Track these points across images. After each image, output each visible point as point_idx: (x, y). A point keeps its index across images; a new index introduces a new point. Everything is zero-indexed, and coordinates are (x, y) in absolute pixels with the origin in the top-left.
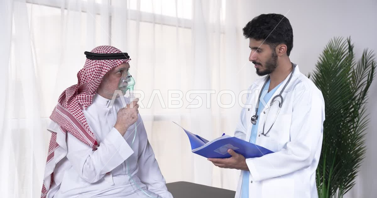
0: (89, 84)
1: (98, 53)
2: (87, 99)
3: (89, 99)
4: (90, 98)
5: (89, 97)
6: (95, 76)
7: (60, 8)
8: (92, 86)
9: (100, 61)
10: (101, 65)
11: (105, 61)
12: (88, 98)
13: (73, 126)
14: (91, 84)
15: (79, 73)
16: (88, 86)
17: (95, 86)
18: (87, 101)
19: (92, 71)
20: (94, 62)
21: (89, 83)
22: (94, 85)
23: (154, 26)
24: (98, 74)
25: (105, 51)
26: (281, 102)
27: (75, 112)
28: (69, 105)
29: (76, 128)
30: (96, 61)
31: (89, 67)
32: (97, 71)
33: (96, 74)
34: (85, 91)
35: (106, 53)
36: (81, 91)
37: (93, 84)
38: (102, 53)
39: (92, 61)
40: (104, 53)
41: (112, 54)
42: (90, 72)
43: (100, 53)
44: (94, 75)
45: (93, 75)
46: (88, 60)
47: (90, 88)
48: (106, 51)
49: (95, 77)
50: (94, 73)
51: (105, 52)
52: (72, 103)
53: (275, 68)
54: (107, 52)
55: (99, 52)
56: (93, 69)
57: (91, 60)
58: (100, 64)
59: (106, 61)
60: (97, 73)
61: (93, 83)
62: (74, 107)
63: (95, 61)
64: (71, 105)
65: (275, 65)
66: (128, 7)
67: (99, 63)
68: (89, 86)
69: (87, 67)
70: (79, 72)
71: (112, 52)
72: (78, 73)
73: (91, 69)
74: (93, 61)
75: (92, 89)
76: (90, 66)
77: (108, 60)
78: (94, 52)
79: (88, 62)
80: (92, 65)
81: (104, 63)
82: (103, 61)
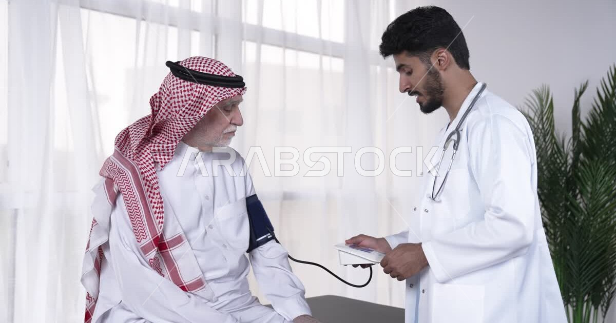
0: (177, 121)
1: (198, 71)
2: (166, 151)
3: (170, 151)
4: (172, 150)
5: (170, 148)
6: (187, 111)
7: (134, 18)
8: (181, 125)
9: (199, 85)
10: (201, 93)
11: (210, 87)
12: (168, 150)
14: (180, 123)
15: (154, 97)
16: (174, 124)
17: (187, 127)
18: (167, 154)
19: (182, 100)
20: (187, 86)
21: (179, 119)
22: (185, 125)
23: (284, 51)
24: (192, 108)
25: (209, 69)
26: (456, 141)
28: (139, 160)
30: (191, 85)
31: (178, 93)
32: (192, 103)
33: (189, 108)
34: (164, 132)
35: (211, 73)
36: (158, 132)
37: (184, 123)
38: (205, 72)
39: (184, 82)
40: (208, 73)
41: (221, 76)
42: (179, 102)
43: (201, 71)
44: (187, 108)
45: (184, 109)
46: (175, 79)
47: (177, 129)
48: (212, 70)
49: (187, 113)
50: (187, 106)
51: (210, 71)
52: (143, 156)
54: (213, 72)
55: (199, 69)
56: (185, 97)
57: (182, 81)
58: (199, 91)
59: (212, 87)
60: (192, 105)
61: (186, 121)
63: (189, 83)
64: (141, 160)
66: (243, 20)
67: (198, 89)
68: (177, 125)
69: (174, 92)
70: (155, 95)
71: (221, 73)
72: (152, 97)
73: (182, 97)
74: (186, 83)
75: (180, 131)
76: (179, 91)
77: (215, 86)
78: (189, 66)
79: (175, 83)
80: (183, 89)
81: (206, 90)
82: (205, 86)
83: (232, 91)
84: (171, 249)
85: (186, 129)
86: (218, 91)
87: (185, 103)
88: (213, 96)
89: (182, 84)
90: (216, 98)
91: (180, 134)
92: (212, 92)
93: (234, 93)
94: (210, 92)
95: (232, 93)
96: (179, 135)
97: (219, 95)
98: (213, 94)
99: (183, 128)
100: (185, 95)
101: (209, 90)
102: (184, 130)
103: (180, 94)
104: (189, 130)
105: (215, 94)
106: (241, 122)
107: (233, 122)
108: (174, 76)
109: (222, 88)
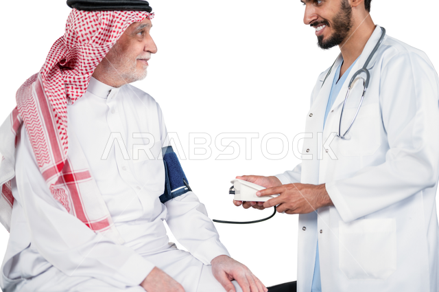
2: (78, 83)
3: (83, 84)
4: (84, 82)
8: (93, 55)
9: (105, 13)
10: (109, 20)
12: (80, 82)
13: (39, 118)
18: (79, 87)
19: (90, 32)
22: (97, 55)
24: (102, 36)
26: (366, 79)
27: (56, 98)
29: (41, 124)
32: (102, 31)
44: (97, 37)
46: (79, 12)
53: (348, 30)
57: (86, 13)
58: (107, 18)
59: (119, 12)
60: (102, 34)
62: (56, 90)
63: (94, 13)
65: (348, 23)
74: (91, 14)
75: (92, 62)
79: (80, 16)
80: (88, 20)
81: (114, 16)
82: (112, 13)
83: (140, 15)
84: (78, 181)
85: (97, 59)
86: (126, 15)
87: (93, 34)
88: (121, 21)
89: (87, 16)
90: (124, 23)
91: (92, 64)
92: (120, 17)
93: (143, 17)
94: (117, 18)
95: (140, 17)
96: (90, 66)
97: (128, 19)
98: (121, 19)
99: (95, 58)
100: (92, 26)
101: (116, 15)
102: (96, 61)
103: (86, 26)
104: (101, 60)
105: (124, 18)
106: (155, 49)
107: (146, 49)
108: (77, 11)
109: (129, 12)
